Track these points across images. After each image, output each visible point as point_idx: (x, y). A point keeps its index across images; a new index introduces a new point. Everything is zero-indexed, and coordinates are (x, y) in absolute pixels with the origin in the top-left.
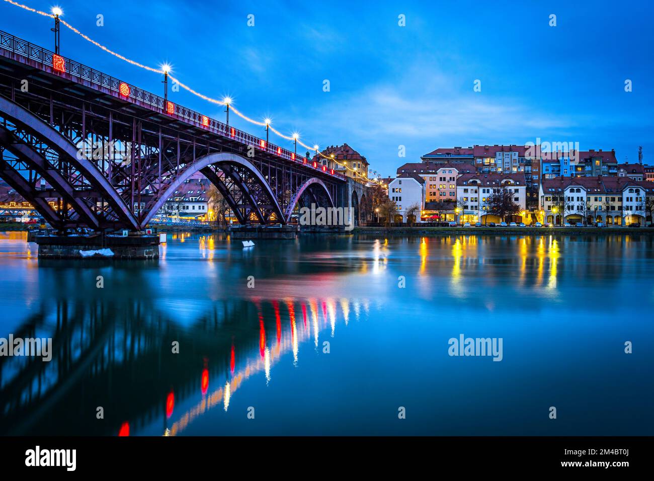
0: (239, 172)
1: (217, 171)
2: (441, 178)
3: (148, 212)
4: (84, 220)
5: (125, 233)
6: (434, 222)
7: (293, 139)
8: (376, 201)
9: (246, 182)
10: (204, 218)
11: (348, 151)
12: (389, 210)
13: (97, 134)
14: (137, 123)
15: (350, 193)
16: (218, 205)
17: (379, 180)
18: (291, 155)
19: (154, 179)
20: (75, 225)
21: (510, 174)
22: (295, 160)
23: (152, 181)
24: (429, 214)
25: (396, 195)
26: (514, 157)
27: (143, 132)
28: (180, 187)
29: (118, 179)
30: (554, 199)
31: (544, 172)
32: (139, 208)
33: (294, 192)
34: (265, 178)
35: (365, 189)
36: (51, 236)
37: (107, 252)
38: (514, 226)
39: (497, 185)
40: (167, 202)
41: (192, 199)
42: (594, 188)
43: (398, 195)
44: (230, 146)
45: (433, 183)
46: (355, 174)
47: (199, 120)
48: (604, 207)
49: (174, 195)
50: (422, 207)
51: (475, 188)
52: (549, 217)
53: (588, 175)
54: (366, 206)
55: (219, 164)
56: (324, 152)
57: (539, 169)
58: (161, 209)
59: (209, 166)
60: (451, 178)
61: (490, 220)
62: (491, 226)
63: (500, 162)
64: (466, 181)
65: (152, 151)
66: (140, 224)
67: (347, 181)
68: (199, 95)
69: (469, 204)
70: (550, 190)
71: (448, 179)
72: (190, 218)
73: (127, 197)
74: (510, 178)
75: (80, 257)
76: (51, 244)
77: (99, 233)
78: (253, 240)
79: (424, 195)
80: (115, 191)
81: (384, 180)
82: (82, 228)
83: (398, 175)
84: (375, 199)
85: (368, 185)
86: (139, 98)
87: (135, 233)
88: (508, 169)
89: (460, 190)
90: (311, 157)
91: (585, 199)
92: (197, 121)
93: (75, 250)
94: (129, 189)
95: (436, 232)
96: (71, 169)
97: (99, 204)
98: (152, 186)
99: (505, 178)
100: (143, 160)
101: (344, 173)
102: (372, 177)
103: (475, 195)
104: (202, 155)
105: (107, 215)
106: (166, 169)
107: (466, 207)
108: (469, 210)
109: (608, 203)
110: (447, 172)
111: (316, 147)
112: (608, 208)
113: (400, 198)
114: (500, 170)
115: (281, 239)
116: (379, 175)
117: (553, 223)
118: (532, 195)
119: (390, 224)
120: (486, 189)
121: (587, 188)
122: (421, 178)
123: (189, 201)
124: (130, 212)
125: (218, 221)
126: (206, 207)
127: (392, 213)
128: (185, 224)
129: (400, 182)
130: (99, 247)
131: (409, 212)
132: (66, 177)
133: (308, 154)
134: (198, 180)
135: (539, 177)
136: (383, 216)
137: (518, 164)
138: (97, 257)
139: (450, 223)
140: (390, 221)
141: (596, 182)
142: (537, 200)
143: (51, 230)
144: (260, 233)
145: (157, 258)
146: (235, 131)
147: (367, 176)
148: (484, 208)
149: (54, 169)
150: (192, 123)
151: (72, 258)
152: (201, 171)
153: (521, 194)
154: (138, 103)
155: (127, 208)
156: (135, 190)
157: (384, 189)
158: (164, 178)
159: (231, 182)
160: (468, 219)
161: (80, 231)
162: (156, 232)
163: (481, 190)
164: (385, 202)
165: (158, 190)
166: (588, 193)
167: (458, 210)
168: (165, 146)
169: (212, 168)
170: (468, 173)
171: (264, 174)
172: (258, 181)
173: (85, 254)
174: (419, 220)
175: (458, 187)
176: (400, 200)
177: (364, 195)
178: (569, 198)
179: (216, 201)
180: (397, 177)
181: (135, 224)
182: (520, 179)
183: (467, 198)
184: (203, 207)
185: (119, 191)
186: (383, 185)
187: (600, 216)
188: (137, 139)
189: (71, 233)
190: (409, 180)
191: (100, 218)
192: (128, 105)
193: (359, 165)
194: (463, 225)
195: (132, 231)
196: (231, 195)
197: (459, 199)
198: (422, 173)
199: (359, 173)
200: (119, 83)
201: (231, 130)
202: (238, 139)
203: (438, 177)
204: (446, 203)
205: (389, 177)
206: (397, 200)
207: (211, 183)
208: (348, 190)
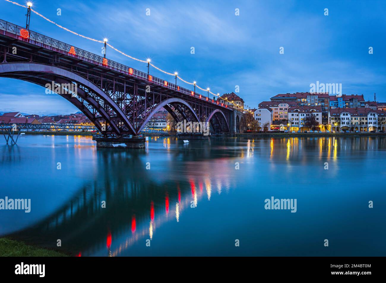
0: (181, 107)
1: (171, 107)
2: (280, 109)
3: (141, 127)
4: (114, 130)
5: (131, 136)
6: (277, 130)
7: (207, 91)
8: (248, 121)
9: (185, 112)
10: (165, 129)
11: (234, 96)
12: (255, 125)
13: (119, 91)
14: (136, 86)
15: (235, 116)
16: (172, 123)
17: (250, 110)
18: (206, 98)
19: (143, 111)
20: (110, 133)
21: (314, 106)
22: (208, 101)
23: (142, 112)
24: (275, 127)
25: (258, 117)
26: (316, 98)
27: (138, 90)
28: (154, 115)
29: (128, 112)
30: (336, 119)
31: (331, 105)
32: (137, 125)
33: (208, 116)
34: (193, 110)
35: (243, 114)
36: (101, 137)
37: (123, 145)
38: (316, 132)
39: (308, 112)
40: (149, 122)
41: (160, 120)
42: (354, 113)
43: (259, 117)
44: (177, 95)
45: (276, 111)
46: (237, 107)
47: (163, 83)
48: (359, 123)
49: (152, 119)
50: (271, 124)
51: (297, 113)
52: (333, 128)
53: (351, 107)
54: (243, 123)
55: (172, 104)
56: (222, 97)
57: (328, 104)
58: (146, 125)
59: (167, 104)
60: (285, 109)
61: (305, 130)
62: (305, 132)
63: (309, 101)
64: (293, 110)
65: (142, 98)
66: (137, 132)
67: (234, 111)
68: (163, 71)
69: (294, 121)
70: (334, 114)
71: (284, 109)
72: (159, 129)
73: (131, 120)
74: (314, 109)
75: (113, 147)
76: (101, 141)
77: (120, 136)
78: (188, 140)
79: (272, 117)
80: (126, 117)
81: (252, 110)
82: (113, 134)
83: (259, 107)
84: (248, 119)
85: (244, 112)
86: (137, 75)
87: (135, 136)
88: (313, 104)
89: (290, 114)
90: (216, 99)
91: (350, 119)
92: (162, 83)
93: (111, 144)
94: (132, 116)
95: (278, 136)
96: (109, 107)
97: (120, 123)
98: (142, 115)
99: (312, 109)
100: (138, 103)
101: (232, 107)
102: (246, 109)
103: (297, 117)
104: (164, 99)
105: (123, 128)
106: (148, 106)
107: (293, 123)
108: (294, 124)
109: (361, 121)
110: (283, 106)
111: (218, 94)
112: (361, 123)
113: (260, 119)
114: (309, 104)
115: (201, 139)
116: (250, 108)
117: (335, 131)
118: (325, 117)
119: (255, 132)
120: (303, 114)
121: (351, 113)
122: (271, 109)
123: (158, 121)
124: (133, 127)
125: (171, 131)
126: (166, 124)
127: (256, 126)
128: (157, 132)
129: (260, 111)
130: (120, 142)
131: (265, 126)
132: (107, 111)
133: (214, 98)
134: (162, 111)
135: (328, 108)
136: (252, 128)
137: (318, 102)
138: (120, 147)
139: (285, 131)
140: (255, 130)
141: (355, 111)
142: (328, 119)
143: (101, 135)
144: (191, 137)
145: (144, 148)
146: (179, 88)
147: (243, 108)
148: (302, 124)
149: (102, 108)
150: (160, 85)
151: (109, 148)
152: (163, 107)
153: (320, 116)
154: (136, 77)
155: (131, 124)
156: (135, 116)
157: (252, 114)
158: (147, 111)
159: (178, 112)
160: (294, 129)
161: (112, 135)
162: (144, 136)
163: (300, 114)
164: (252, 121)
165: (145, 117)
166: (351, 116)
167: (289, 125)
168: (148, 96)
169: (169, 105)
170: (294, 106)
171: (193, 108)
172: (190, 111)
173: (114, 145)
174: (269, 130)
175: (289, 113)
176: (260, 120)
177: (242, 117)
178: (342, 118)
179: (170, 121)
180: (259, 108)
181: (135, 132)
182: (319, 109)
183: (293, 118)
184: (165, 124)
185: (128, 117)
186: (252, 112)
187: (357, 127)
188: (136, 93)
189: (109, 136)
190: (264, 110)
191: (121, 129)
192: (132, 78)
193: (239, 102)
194: (291, 132)
195: (134, 136)
196: (178, 118)
197: (289, 119)
198: (271, 106)
199: (240, 107)
200: (129, 68)
201: (178, 87)
202: (181, 91)
203: (279, 108)
204: (283, 121)
205: (255, 108)
206: (258, 120)
207: (168, 113)
208: (234, 115)
